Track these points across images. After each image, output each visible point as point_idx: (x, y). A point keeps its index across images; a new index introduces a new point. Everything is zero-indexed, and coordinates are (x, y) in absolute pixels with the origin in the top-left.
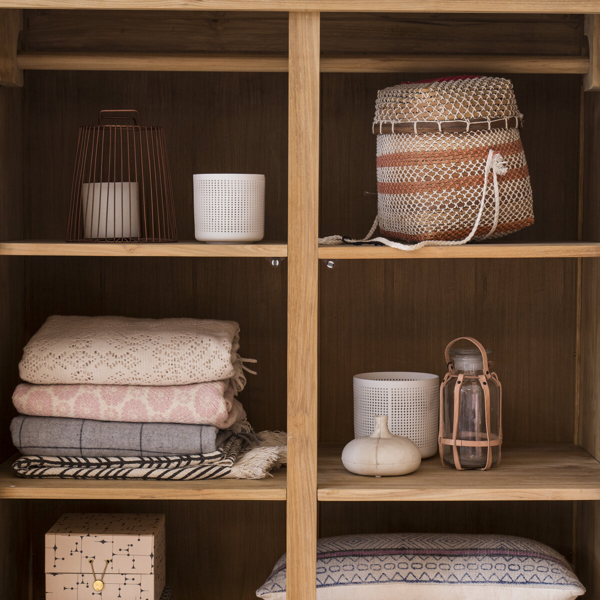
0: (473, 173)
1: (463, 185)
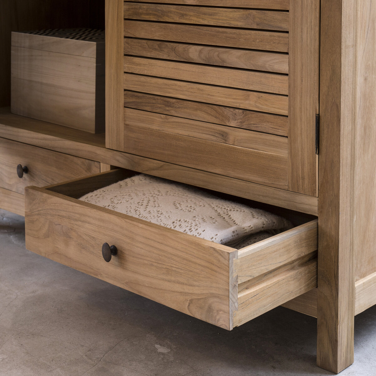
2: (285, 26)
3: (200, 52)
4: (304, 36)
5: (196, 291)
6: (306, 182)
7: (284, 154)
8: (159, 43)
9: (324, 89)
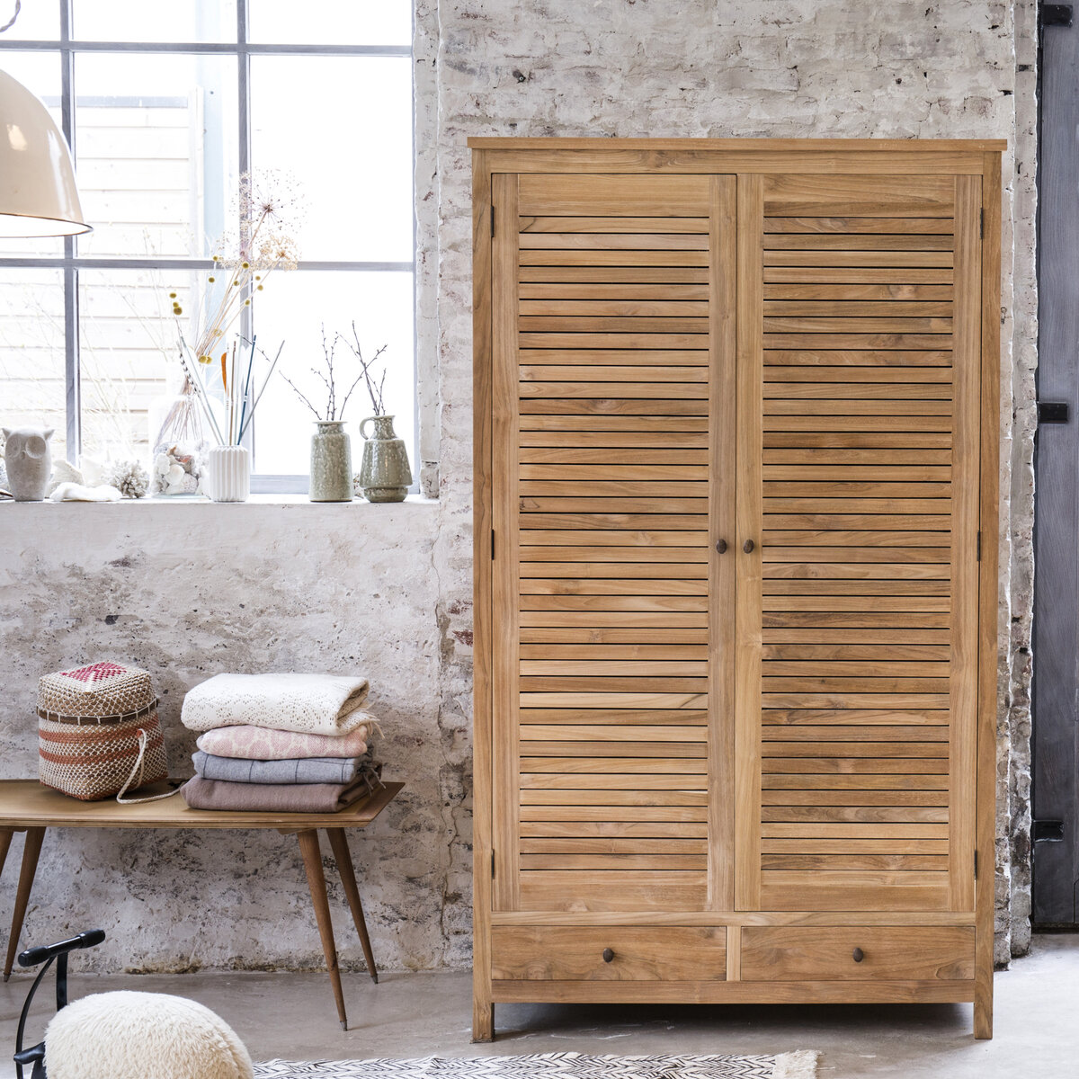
0: (122, 748)
1: (115, 758)
2: (945, 787)
3: (857, 812)
4: (964, 791)
5: (944, 961)
6: (965, 901)
7: (945, 884)
8: (807, 808)
9: (981, 831)
